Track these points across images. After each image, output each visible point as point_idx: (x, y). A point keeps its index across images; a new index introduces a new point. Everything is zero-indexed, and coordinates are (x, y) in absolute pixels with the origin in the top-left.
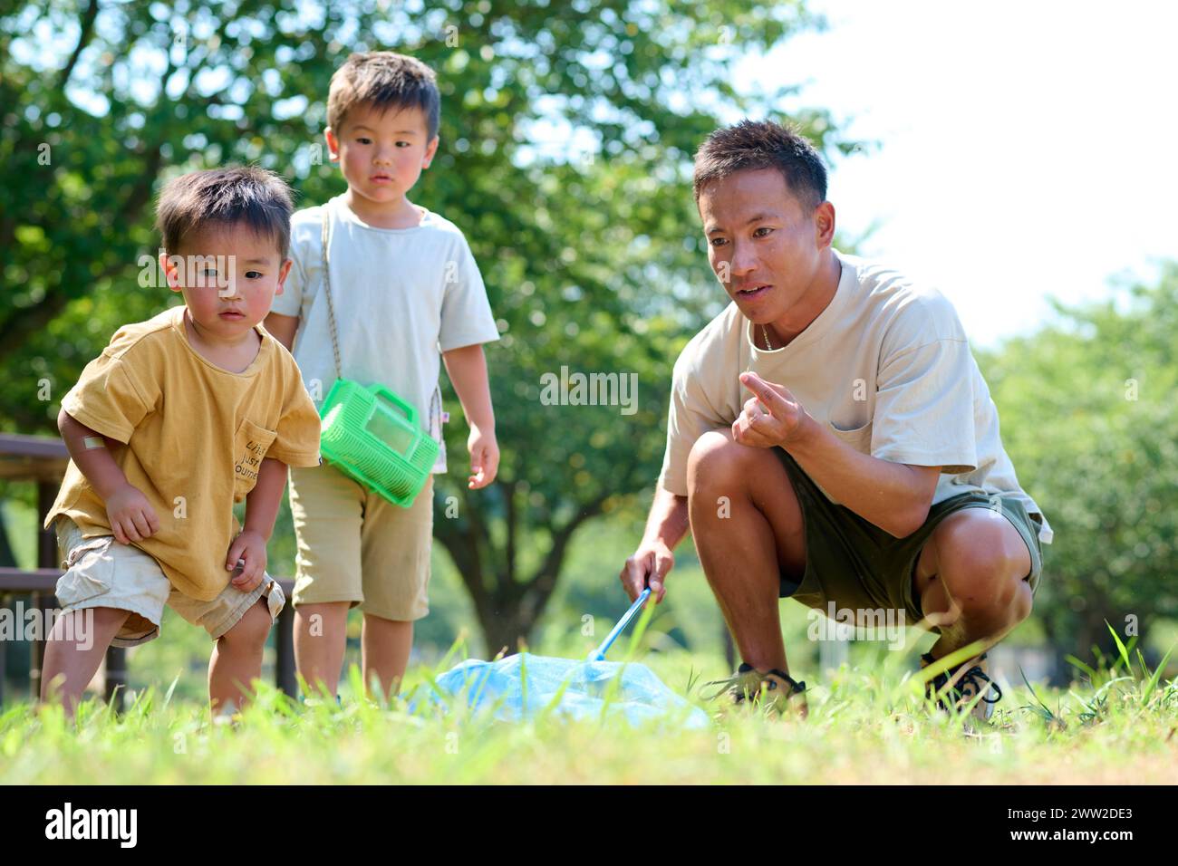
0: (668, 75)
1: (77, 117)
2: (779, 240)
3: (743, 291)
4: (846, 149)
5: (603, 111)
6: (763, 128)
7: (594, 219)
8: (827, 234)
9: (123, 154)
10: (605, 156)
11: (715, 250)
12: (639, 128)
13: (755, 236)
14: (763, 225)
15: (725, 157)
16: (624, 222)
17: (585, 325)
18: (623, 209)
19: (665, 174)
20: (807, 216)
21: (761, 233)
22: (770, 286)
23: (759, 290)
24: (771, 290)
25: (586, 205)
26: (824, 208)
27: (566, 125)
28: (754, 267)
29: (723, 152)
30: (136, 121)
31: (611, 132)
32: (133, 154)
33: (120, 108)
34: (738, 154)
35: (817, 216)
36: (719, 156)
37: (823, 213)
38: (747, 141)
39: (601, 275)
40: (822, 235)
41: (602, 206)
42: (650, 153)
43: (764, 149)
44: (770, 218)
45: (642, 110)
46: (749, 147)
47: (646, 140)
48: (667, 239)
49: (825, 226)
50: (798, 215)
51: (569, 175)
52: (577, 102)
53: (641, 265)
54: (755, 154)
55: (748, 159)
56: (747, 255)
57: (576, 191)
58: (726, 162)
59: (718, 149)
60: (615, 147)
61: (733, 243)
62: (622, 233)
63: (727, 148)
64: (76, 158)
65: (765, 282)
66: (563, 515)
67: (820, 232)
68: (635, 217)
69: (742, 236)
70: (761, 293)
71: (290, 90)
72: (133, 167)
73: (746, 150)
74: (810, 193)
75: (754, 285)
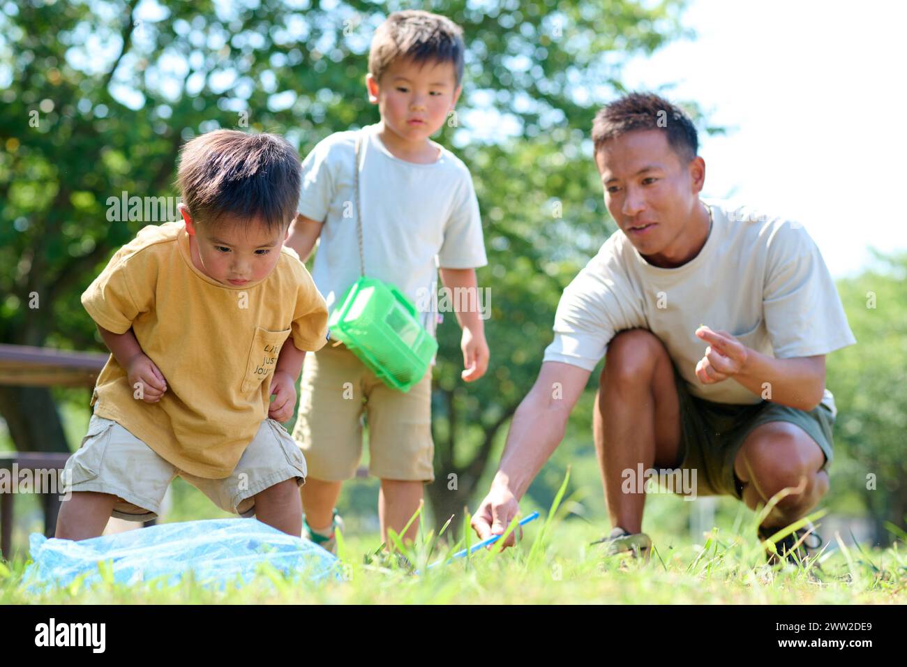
0: (573, 75)
1: (119, 110)
2: (663, 187)
3: (634, 228)
4: (712, 131)
5: (523, 103)
6: (648, 98)
7: (516, 186)
8: (700, 183)
9: (154, 137)
10: (525, 137)
11: (611, 196)
12: (552, 116)
13: (643, 183)
14: (650, 175)
15: (618, 121)
16: (539, 188)
17: (509, 268)
18: (539, 178)
19: (570, 152)
20: (684, 168)
21: (647, 182)
22: (656, 224)
23: (647, 226)
24: (657, 227)
25: (510, 175)
26: (697, 161)
27: (495, 113)
28: (643, 208)
29: (617, 117)
30: (164, 112)
31: (530, 119)
32: (162, 137)
33: (152, 101)
34: (629, 118)
35: (692, 167)
36: (614, 120)
37: (696, 165)
38: (636, 108)
39: (521, 230)
40: (696, 183)
41: (523, 176)
42: (560, 135)
43: (650, 114)
44: (655, 170)
45: (555, 102)
46: (637, 112)
47: (556, 126)
48: (574, 201)
49: (697, 176)
50: (677, 167)
51: (497, 153)
52: (504, 96)
53: (553, 221)
54: (643, 118)
55: (637, 122)
56: (637, 200)
57: (503, 165)
58: (620, 125)
59: (613, 115)
60: (532, 131)
61: (625, 189)
62: (538, 196)
63: (620, 113)
64: (118, 140)
65: (651, 220)
66: (492, 415)
67: (695, 181)
68: (547, 185)
69: (633, 185)
70: (648, 229)
71: (283, 87)
72: (162, 147)
73: (635, 115)
74: (686, 149)
75: (642, 223)
